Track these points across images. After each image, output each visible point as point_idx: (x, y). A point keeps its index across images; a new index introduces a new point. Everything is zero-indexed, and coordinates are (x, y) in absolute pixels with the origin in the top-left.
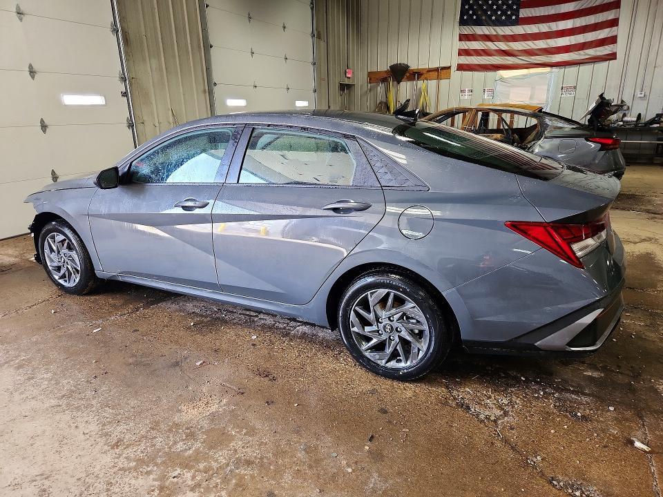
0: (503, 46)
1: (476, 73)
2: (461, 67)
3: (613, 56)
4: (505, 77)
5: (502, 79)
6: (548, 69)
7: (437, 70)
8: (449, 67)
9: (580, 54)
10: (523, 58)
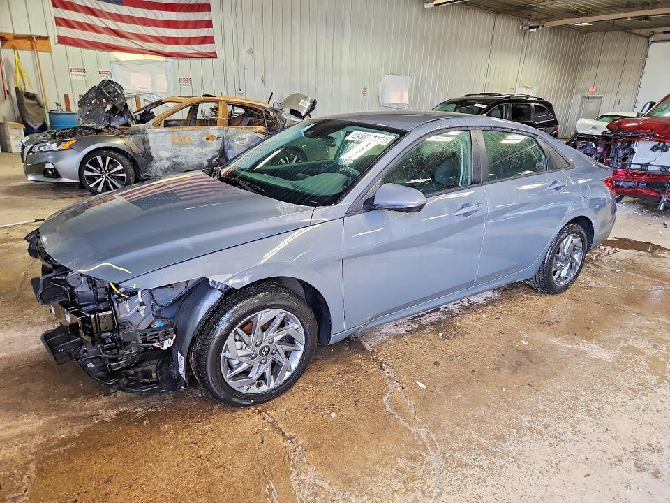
0: (111, 24)
1: (84, 50)
2: (62, 40)
3: (213, 55)
4: (122, 60)
5: (118, 62)
6: (162, 58)
7: (30, 38)
8: (47, 38)
9: (188, 48)
10: (136, 42)
